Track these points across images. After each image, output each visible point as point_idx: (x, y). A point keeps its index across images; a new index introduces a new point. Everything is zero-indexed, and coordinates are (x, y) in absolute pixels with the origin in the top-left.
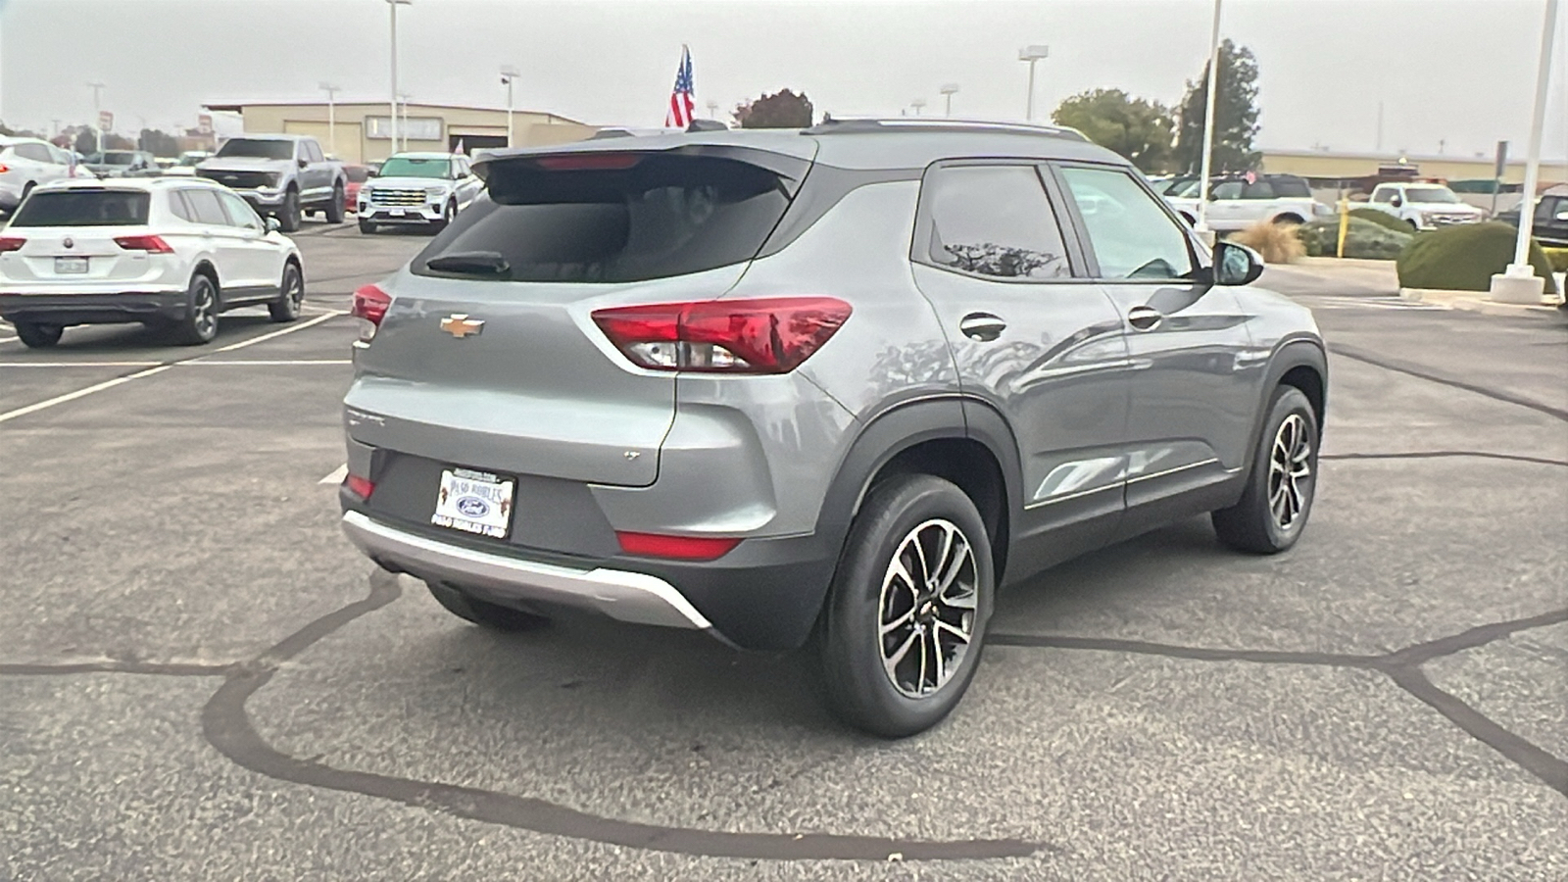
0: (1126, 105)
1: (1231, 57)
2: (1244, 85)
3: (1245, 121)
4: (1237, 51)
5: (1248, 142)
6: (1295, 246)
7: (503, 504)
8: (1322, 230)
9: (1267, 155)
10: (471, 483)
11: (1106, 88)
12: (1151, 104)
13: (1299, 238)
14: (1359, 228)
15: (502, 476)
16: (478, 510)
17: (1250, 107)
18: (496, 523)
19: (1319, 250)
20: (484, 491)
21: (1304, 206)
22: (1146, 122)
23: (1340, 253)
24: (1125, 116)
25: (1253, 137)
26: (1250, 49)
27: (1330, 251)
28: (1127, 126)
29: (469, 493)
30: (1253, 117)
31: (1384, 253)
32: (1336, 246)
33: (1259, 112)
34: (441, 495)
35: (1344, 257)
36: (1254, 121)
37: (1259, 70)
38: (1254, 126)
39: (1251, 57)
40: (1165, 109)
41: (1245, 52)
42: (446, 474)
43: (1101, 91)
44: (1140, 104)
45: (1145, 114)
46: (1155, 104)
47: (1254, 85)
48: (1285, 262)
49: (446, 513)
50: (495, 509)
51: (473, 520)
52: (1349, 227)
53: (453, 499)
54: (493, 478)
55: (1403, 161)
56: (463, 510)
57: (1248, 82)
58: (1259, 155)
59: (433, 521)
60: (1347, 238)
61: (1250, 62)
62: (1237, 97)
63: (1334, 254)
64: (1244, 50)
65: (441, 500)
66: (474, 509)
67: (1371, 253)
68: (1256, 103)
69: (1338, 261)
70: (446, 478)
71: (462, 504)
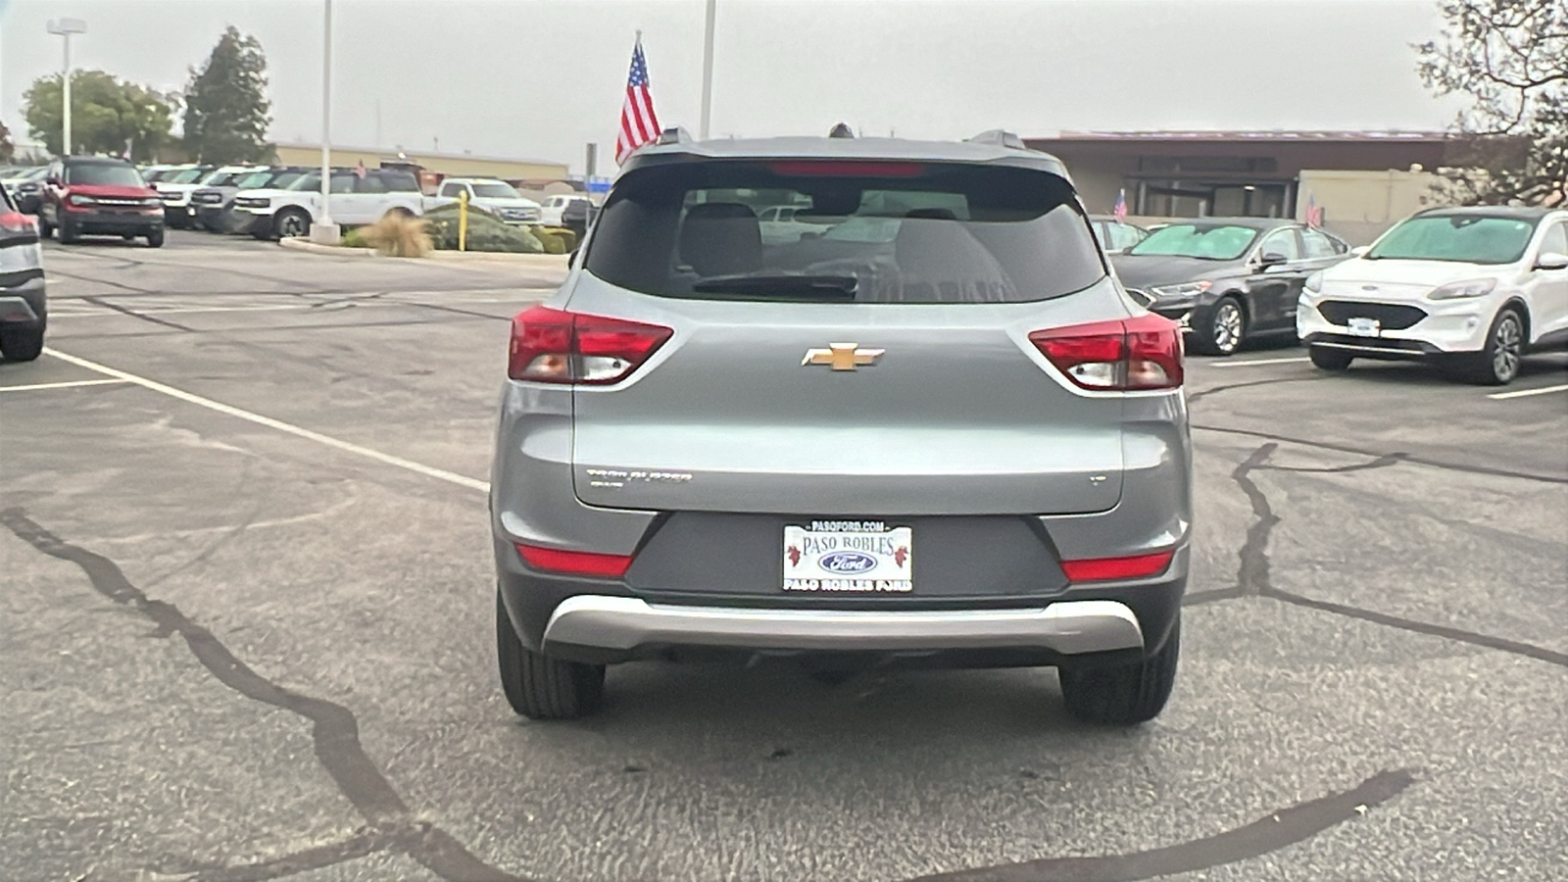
0: (117, 89)
1: (237, 45)
2: (252, 74)
3: (256, 111)
4: (243, 39)
5: (260, 133)
6: (424, 241)
7: (900, 555)
8: (445, 224)
9: (282, 147)
10: (839, 536)
11: (88, 69)
12: (143, 88)
13: (428, 232)
14: (476, 222)
15: (892, 522)
16: (860, 565)
17: (260, 97)
19: (442, 243)
20: (863, 543)
21: (412, 201)
22: (139, 108)
23: (462, 246)
24: (115, 100)
25: (266, 128)
26: (256, 38)
27: (453, 245)
28: (120, 110)
29: (840, 547)
30: (264, 108)
31: (503, 246)
32: (458, 240)
33: (270, 103)
34: (787, 555)
35: (466, 250)
36: (263, 112)
37: (267, 60)
38: (265, 117)
39: (259, 47)
40: (160, 94)
41: (251, 42)
42: (793, 531)
43: (81, 71)
44: (129, 91)
45: (136, 98)
46: (148, 89)
47: (263, 75)
48: (418, 256)
49: (798, 575)
50: (886, 561)
51: (855, 577)
52: (470, 221)
53: (811, 559)
54: (880, 526)
55: (402, 156)
56: (833, 567)
57: (257, 72)
58: (272, 147)
59: (786, 587)
60: (468, 232)
61: (258, 52)
62: (246, 86)
63: (456, 247)
64: (250, 38)
65: (788, 561)
66: (853, 564)
67: (491, 246)
68: (266, 94)
69: (461, 254)
70: (793, 536)
71: (828, 562)
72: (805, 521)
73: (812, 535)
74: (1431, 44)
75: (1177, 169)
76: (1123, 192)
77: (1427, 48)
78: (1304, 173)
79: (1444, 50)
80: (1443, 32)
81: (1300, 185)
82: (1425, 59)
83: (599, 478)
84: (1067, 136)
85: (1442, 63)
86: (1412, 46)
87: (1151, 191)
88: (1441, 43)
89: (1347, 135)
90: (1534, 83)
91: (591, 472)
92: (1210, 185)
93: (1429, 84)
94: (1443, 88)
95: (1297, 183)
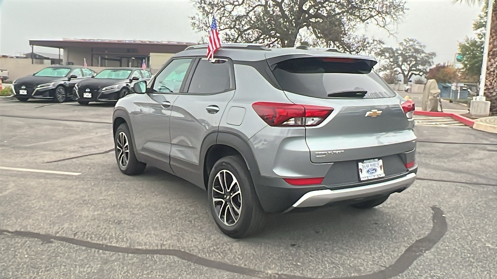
7: (381, 167)
10: (369, 164)
15: (379, 159)
16: (374, 171)
18: (380, 173)
20: (374, 165)
29: (370, 167)
34: (360, 171)
42: (360, 164)
49: (364, 176)
50: (379, 169)
51: (374, 175)
53: (364, 171)
54: (377, 160)
56: (369, 173)
59: (361, 180)
65: (360, 173)
66: (373, 171)
70: (360, 165)
71: (368, 171)
72: (362, 161)
73: (365, 164)
74: (194, 17)
75: (106, 52)
76: (85, 59)
77: (193, 18)
78: (151, 54)
79: (197, 19)
80: (197, 14)
81: (150, 58)
82: (193, 21)
83: (319, 154)
84: (65, 40)
85: (197, 23)
86: (189, 17)
87: (102, 58)
88: (197, 17)
89: (156, 42)
90: (221, 30)
91: (317, 153)
92: (119, 57)
93: (193, 29)
94: (198, 30)
95: (149, 57)
